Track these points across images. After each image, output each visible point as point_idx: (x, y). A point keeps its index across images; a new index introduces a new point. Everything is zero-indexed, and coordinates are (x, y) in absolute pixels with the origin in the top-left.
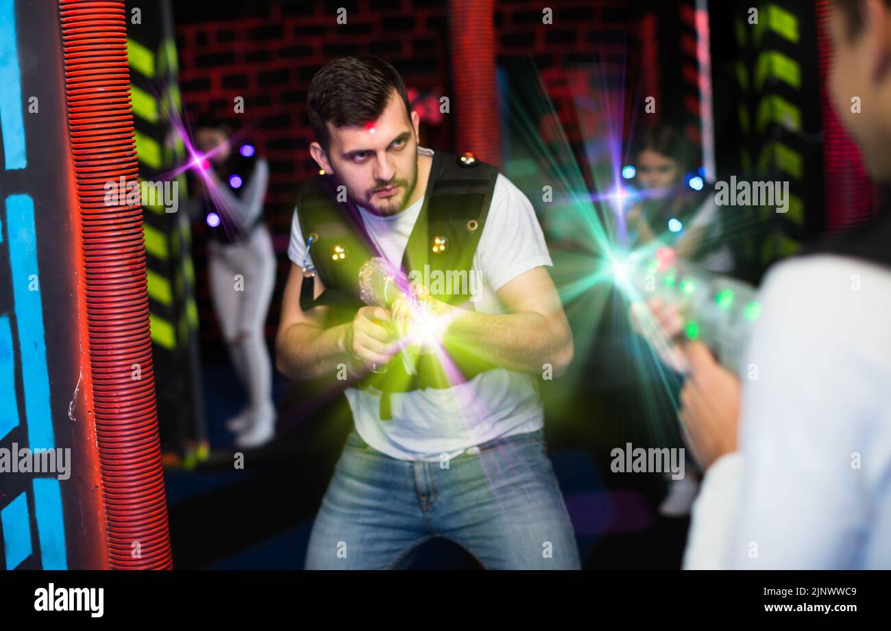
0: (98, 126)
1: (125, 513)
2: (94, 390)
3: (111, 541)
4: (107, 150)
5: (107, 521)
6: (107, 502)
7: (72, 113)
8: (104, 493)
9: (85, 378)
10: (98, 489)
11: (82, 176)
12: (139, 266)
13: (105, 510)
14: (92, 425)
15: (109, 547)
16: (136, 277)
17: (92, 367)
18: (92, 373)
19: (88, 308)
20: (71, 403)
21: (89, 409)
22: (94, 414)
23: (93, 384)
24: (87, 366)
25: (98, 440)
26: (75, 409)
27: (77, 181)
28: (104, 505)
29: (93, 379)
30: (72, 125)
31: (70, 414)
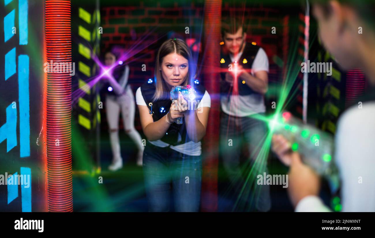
0: (56, 30)
1: (55, 183)
2: (47, 134)
3: (49, 194)
4: (59, 39)
5: (48, 186)
6: (49, 179)
7: (47, 24)
8: (48, 175)
9: (44, 129)
10: (46, 173)
11: (49, 49)
12: (68, 86)
13: (48, 182)
14: (45, 148)
15: (48, 197)
16: (67, 91)
17: (47, 125)
18: (47, 127)
19: (47, 101)
20: (38, 138)
21: (45, 141)
22: (46, 143)
23: (47, 132)
24: (45, 124)
25: (47, 154)
26: (39, 141)
27: (47, 51)
28: (48, 180)
29: (47, 129)
30: (47, 29)
31: (37, 143)
